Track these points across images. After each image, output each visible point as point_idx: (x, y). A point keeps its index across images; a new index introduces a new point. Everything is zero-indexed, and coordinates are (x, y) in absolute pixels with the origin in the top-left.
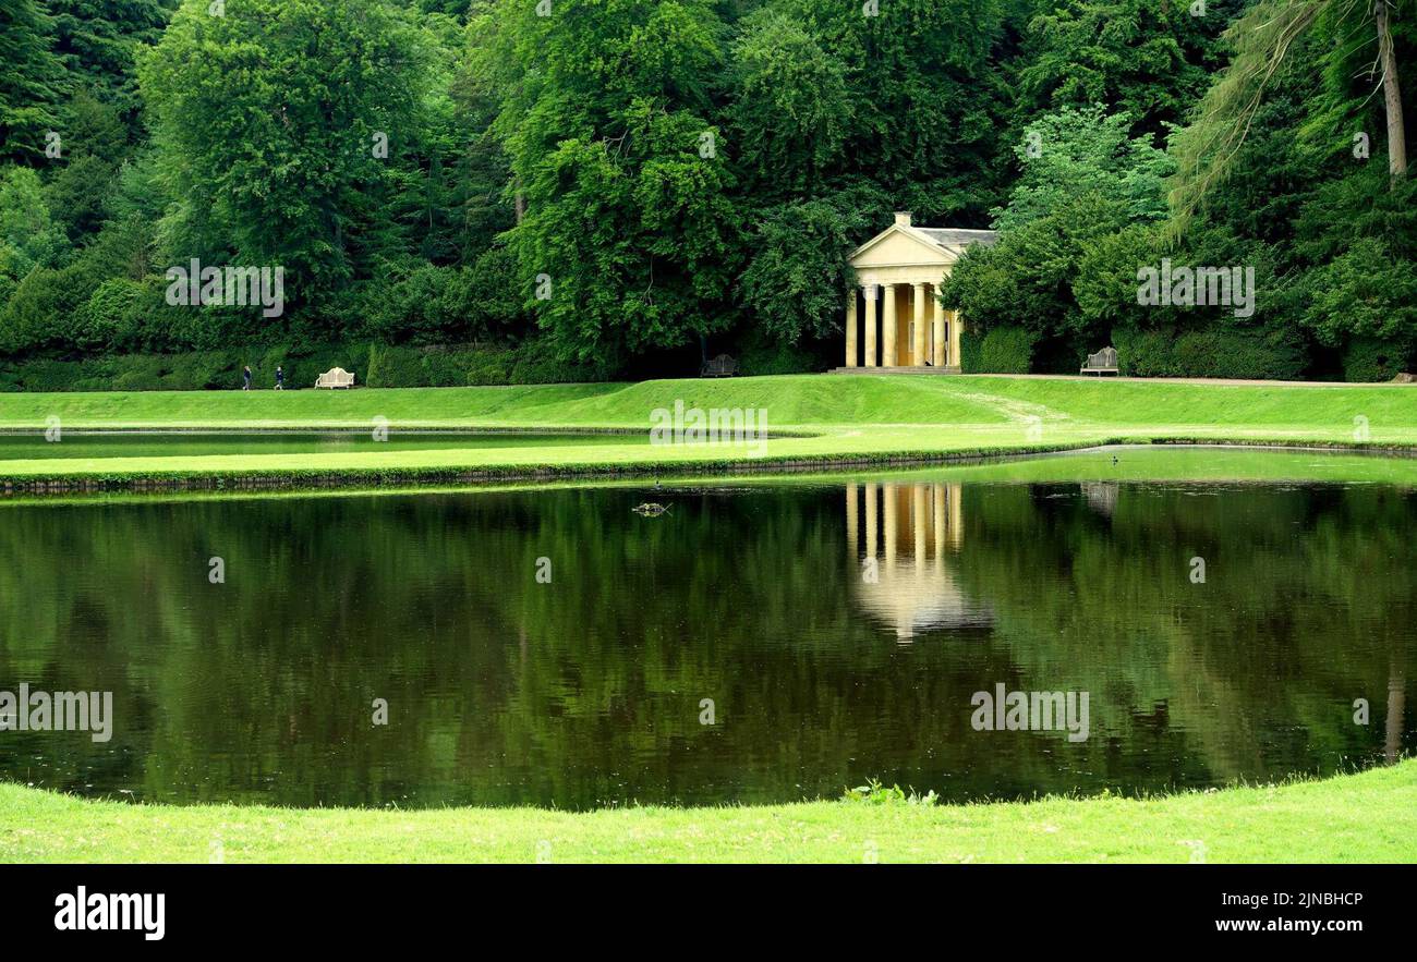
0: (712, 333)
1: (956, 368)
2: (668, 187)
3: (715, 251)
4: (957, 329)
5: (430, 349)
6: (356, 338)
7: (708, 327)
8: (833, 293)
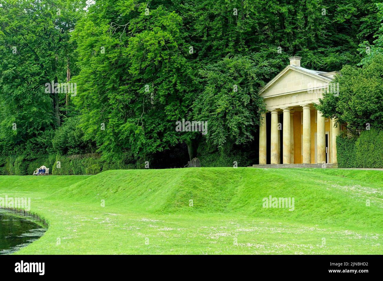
0: (180, 143)
1: (334, 165)
2: (141, 47)
3: (177, 91)
4: (334, 133)
5: (74, 157)
6: (52, 152)
7: (178, 140)
8: (247, 113)
